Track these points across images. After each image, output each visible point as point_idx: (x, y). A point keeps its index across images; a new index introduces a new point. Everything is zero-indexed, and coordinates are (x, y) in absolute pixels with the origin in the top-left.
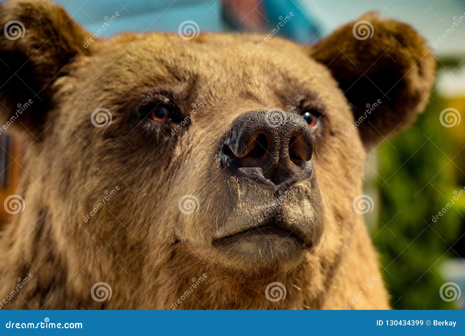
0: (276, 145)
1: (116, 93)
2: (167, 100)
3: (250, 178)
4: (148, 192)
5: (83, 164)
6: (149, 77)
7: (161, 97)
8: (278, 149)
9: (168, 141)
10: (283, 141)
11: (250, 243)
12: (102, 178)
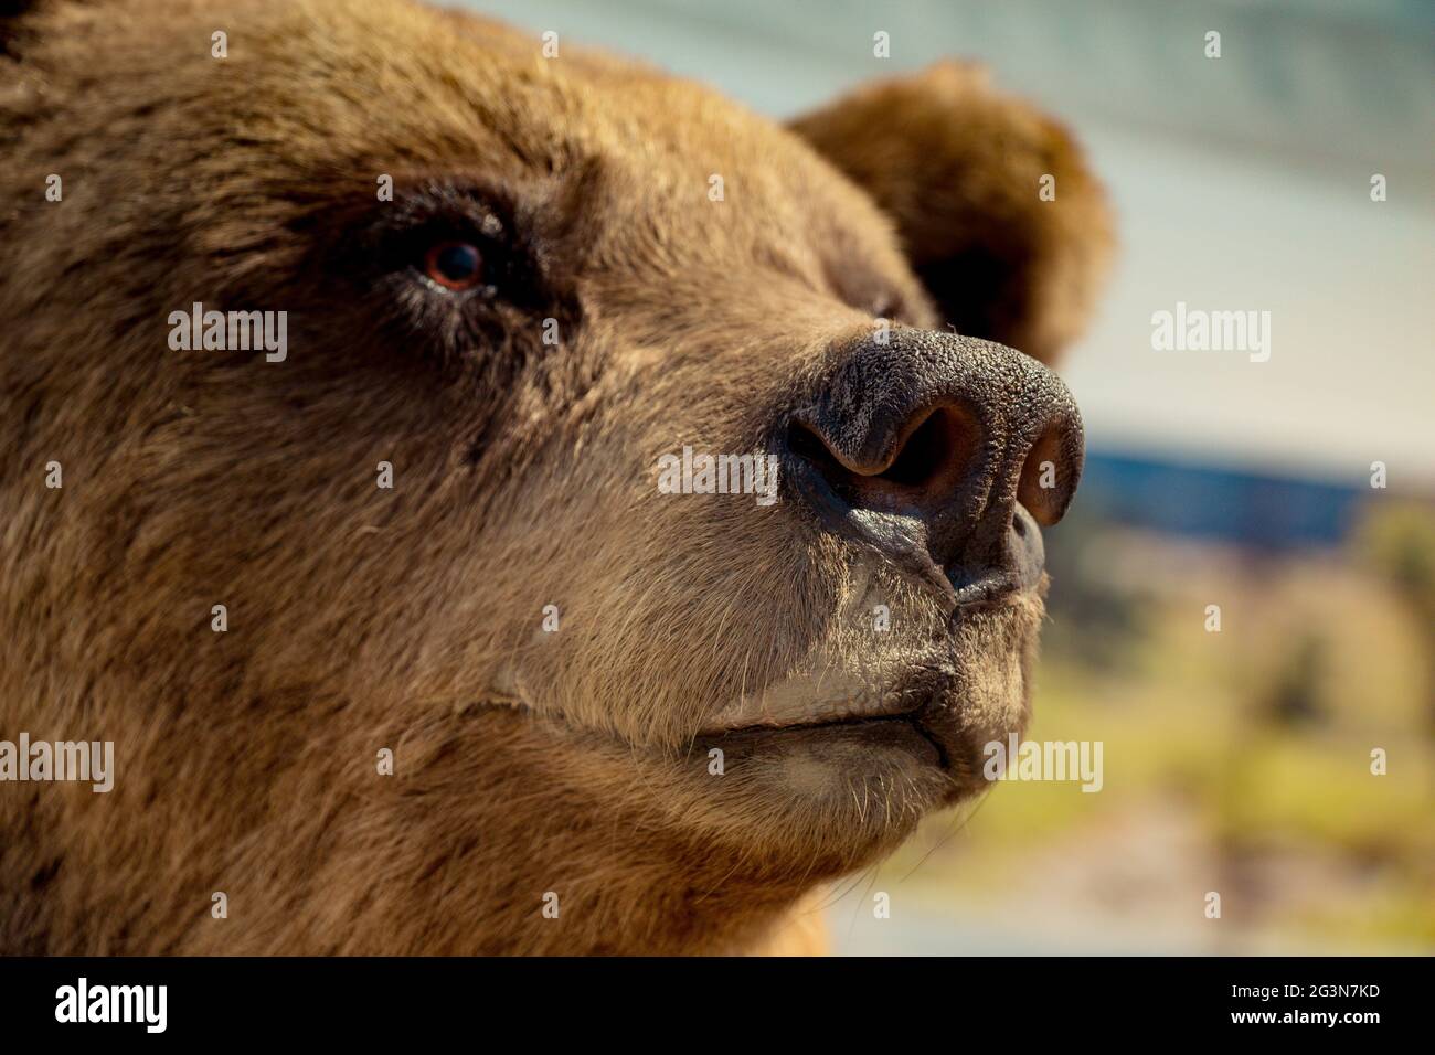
0: (993, 456)
1: (286, 161)
2: (491, 223)
3: (887, 551)
4: (383, 523)
5: (109, 382)
6: (413, 130)
7: (473, 210)
8: (993, 469)
9: (487, 361)
10: (1011, 448)
11: (821, 766)
12: (193, 441)
